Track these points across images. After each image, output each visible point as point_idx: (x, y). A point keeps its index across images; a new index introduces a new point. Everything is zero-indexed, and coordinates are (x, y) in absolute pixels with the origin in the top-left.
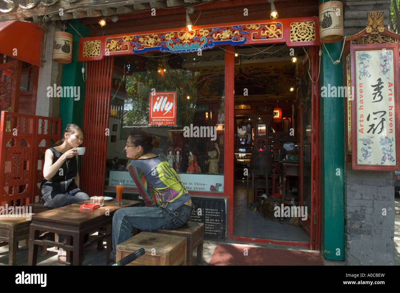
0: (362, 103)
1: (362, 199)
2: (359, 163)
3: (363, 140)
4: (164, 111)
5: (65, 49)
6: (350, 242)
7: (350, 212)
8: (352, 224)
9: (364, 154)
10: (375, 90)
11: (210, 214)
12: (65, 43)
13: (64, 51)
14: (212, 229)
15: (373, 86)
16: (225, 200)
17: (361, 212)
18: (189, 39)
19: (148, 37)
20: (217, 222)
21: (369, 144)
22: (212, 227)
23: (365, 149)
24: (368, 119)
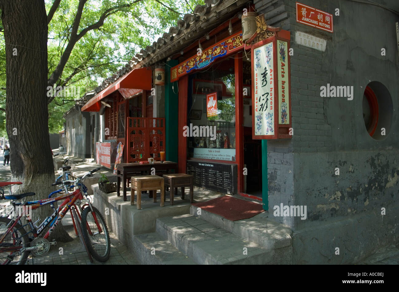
0: (257, 89)
1: (275, 163)
2: (256, 134)
3: (257, 117)
4: (212, 107)
5: (159, 78)
6: (269, 196)
7: (269, 174)
8: (270, 182)
9: (258, 128)
10: (263, 77)
11: (226, 175)
12: (159, 74)
13: (158, 80)
14: (227, 186)
15: (262, 74)
16: (232, 166)
17: (275, 174)
18: (205, 58)
19: (191, 61)
20: (229, 181)
21: (260, 120)
22: (226, 184)
23: (258, 124)
24: (260, 101)
